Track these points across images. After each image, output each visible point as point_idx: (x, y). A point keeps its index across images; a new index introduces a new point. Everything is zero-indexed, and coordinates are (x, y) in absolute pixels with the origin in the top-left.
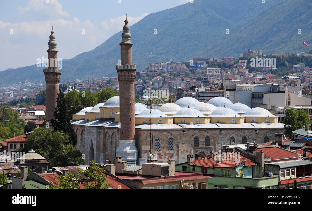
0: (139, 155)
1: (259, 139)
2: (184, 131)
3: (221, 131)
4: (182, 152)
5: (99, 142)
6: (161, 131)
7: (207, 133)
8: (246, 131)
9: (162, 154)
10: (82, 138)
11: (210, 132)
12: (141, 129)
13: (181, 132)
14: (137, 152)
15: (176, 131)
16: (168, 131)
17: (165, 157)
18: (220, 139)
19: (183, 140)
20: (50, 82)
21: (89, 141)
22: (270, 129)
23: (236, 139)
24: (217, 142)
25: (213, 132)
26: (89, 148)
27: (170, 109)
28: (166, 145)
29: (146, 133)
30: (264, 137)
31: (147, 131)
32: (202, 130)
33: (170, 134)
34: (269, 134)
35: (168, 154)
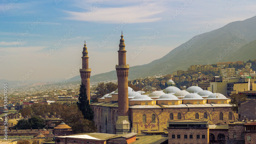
0: (131, 126)
1: (216, 114)
2: (162, 110)
3: (189, 109)
4: (161, 123)
5: (110, 117)
6: (146, 110)
7: (179, 111)
8: (207, 109)
9: (147, 125)
10: (102, 114)
11: (181, 110)
12: (132, 108)
13: (161, 110)
14: (130, 124)
15: (157, 110)
16: (151, 110)
17: (150, 127)
18: (188, 114)
19: (162, 116)
20: (84, 78)
21: (105, 116)
22: (223, 107)
23: (199, 115)
24: (186, 116)
25: (183, 110)
26: (105, 121)
27: (157, 95)
28: (150, 119)
29: (136, 111)
30: (219, 113)
31: (136, 110)
32: (175, 109)
33: (152, 112)
34: (223, 111)
35: (151, 125)
